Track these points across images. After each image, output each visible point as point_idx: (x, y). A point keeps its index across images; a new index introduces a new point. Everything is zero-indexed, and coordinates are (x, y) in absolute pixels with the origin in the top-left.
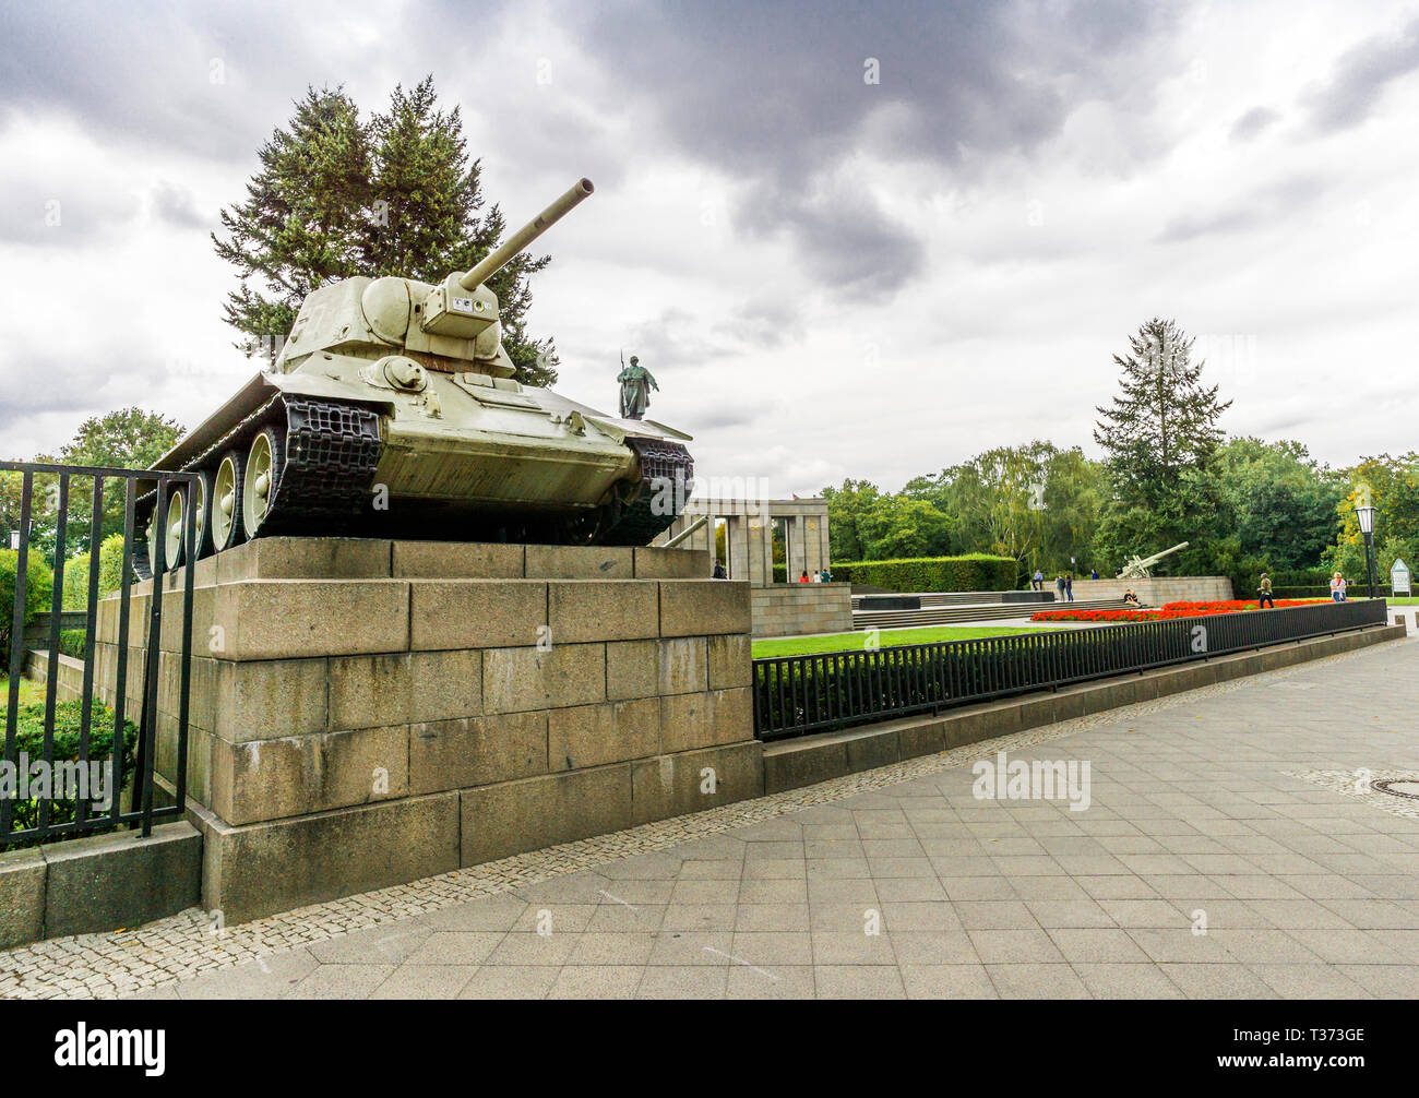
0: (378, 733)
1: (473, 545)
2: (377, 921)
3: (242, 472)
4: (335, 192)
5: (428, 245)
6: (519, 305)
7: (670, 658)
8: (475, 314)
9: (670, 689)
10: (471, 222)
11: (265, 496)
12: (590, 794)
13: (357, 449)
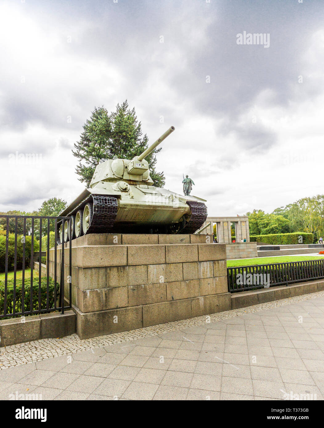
0: (120, 289)
1: (144, 235)
2: (121, 341)
3: (82, 216)
4: (102, 135)
5: (128, 147)
6: (153, 163)
7: (202, 268)
8: (142, 168)
9: (202, 277)
10: (139, 140)
11: (88, 222)
12: (179, 308)
13: (111, 209)
